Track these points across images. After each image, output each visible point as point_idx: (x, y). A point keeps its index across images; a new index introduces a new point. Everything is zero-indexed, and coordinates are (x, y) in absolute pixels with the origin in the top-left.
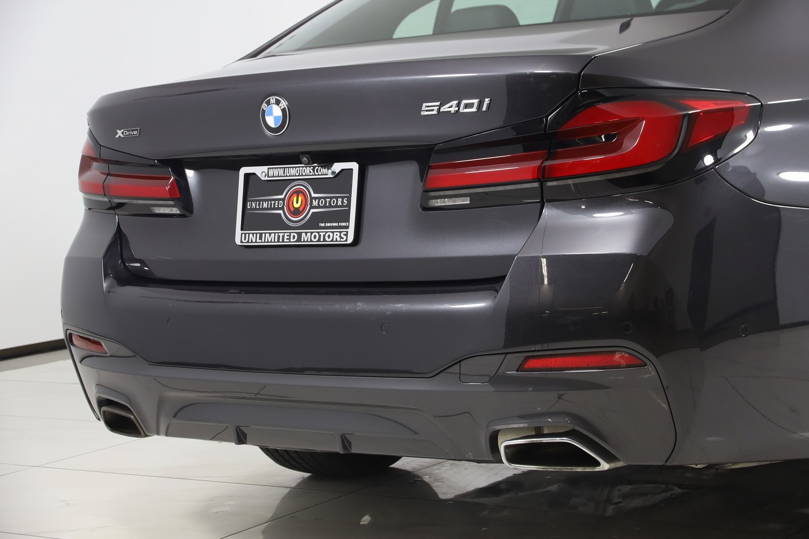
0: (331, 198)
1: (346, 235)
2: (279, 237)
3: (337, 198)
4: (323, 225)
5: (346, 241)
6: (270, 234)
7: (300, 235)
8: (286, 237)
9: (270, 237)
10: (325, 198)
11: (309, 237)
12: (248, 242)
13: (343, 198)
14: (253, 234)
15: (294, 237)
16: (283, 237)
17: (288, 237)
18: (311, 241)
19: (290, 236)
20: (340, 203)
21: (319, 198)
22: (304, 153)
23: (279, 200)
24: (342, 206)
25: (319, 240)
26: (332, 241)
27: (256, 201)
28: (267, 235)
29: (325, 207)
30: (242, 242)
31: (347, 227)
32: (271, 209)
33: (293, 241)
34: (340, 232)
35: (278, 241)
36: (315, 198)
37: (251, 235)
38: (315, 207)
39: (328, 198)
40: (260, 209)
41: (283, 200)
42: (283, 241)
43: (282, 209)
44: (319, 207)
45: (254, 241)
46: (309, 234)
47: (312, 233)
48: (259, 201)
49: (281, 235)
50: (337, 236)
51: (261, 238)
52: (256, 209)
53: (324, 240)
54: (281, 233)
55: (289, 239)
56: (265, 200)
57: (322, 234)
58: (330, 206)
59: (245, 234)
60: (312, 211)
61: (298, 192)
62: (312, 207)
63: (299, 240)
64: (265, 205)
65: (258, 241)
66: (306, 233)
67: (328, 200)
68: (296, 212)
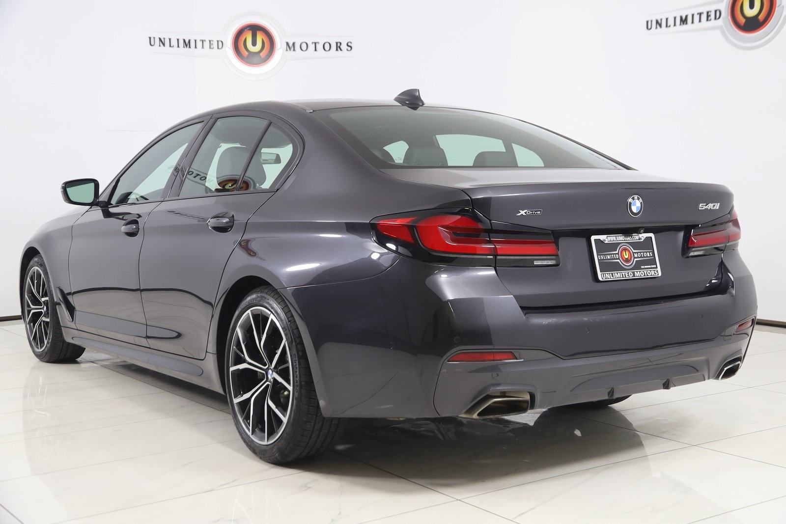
0: (644, 252)
1: (657, 272)
2: (622, 274)
3: (646, 252)
4: (642, 267)
5: (658, 275)
6: (617, 273)
7: (634, 273)
8: (626, 275)
9: (618, 275)
10: (640, 253)
11: (639, 274)
12: (606, 279)
13: (649, 252)
14: (608, 274)
15: (631, 275)
16: (625, 274)
17: (628, 275)
18: (641, 276)
19: (628, 274)
20: (648, 255)
21: (638, 253)
22: (642, 227)
23: (616, 254)
24: (650, 257)
25: (645, 275)
26: (651, 275)
27: (603, 255)
28: (616, 274)
29: (641, 257)
30: (603, 279)
31: (657, 268)
32: (612, 259)
33: (631, 277)
34: (654, 271)
35: (623, 277)
36: (635, 253)
37: (607, 275)
38: (636, 258)
39: (642, 252)
40: (606, 260)
41: (618, 254)
42: (625, 277)
43: (619, 259)
44: (638, 257)
45: (609, 278)
46: (638, 272)
47: (640, 272)
48: (605, 255)
49: (624, 274)
50: (653, 273)
51: (613, 276)
52: (604, 259)
53: (647, 275)
54: (623, 272)
55: (629, 275)
56: (608, 254)
57: (645, 272)
58: (644, 257)
59: (603, 274)
60: (635, 260)
61: (625, 250)
62: (635, 258)
63: (634, 275)
64: (609, 257)
65: (611, 277)
66: (637, 272)
67: (642, 253)
68: (627, 261)
